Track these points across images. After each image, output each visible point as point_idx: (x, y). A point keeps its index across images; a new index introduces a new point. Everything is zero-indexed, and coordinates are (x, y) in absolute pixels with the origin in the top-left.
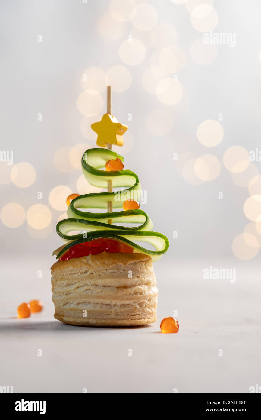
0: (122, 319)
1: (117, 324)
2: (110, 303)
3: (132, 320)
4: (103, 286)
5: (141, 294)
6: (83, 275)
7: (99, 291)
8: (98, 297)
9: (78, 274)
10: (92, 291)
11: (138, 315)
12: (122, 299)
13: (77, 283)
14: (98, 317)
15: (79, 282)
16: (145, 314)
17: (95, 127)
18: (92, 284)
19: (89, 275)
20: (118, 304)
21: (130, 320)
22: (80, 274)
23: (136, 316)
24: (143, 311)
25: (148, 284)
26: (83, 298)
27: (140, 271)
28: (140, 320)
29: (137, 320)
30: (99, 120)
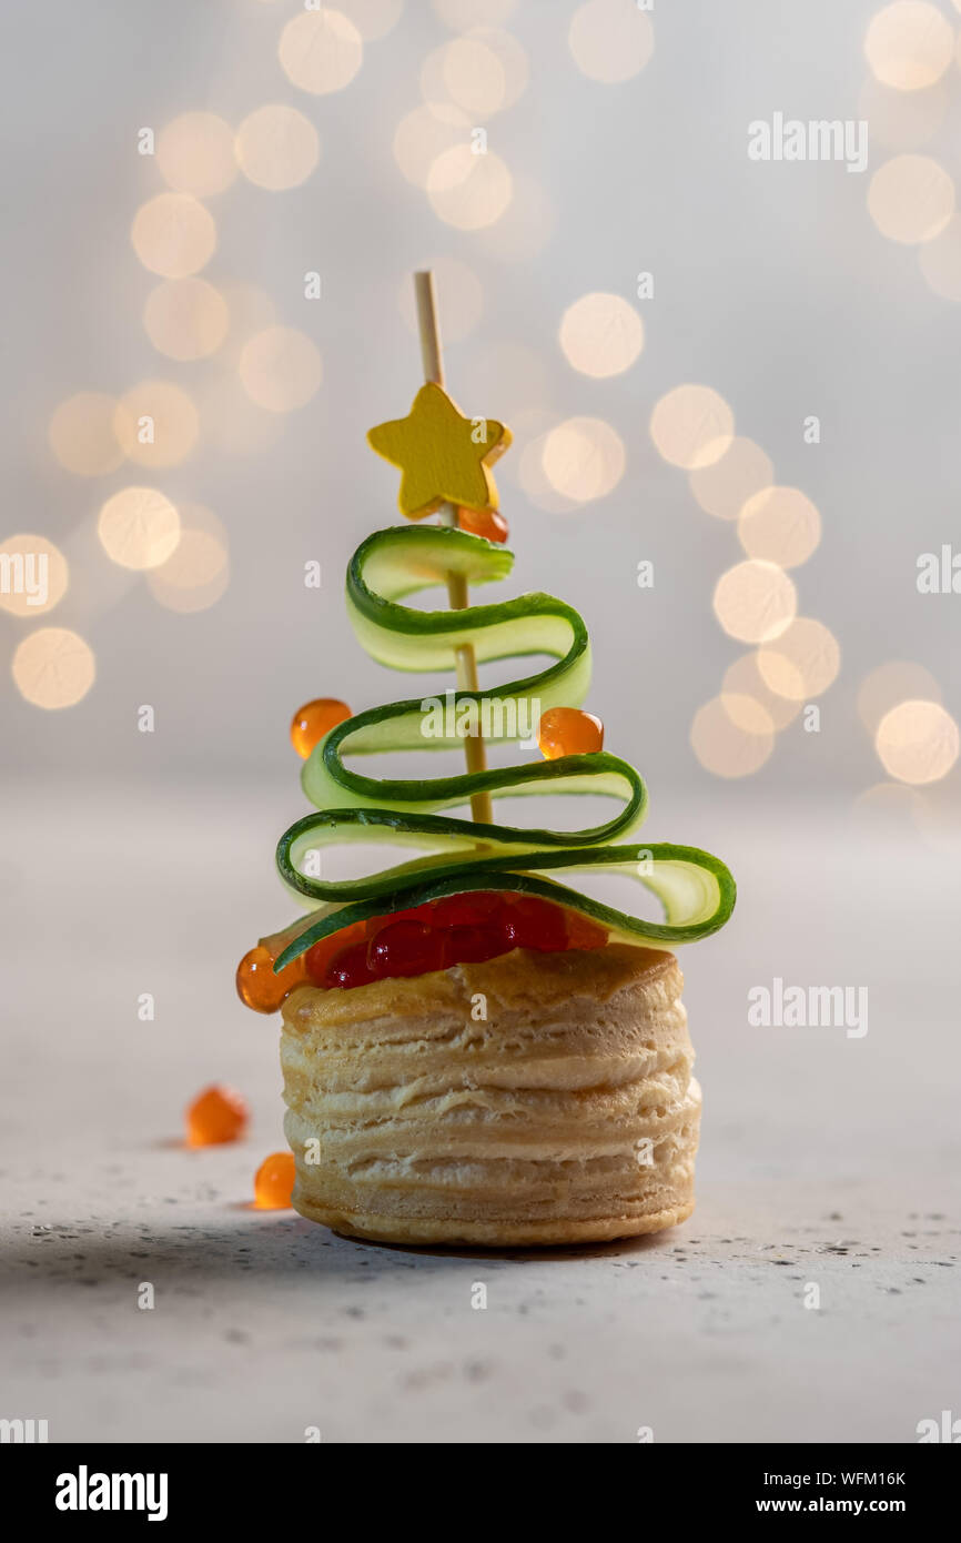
0: (595, 1218)
1: (574, 1239)
2: (552, 1154)
3: (629, 1217)
4: (520, 1089)
5: (661, 1112)
6: (441, 1047)
7: (512, 1112)
8: (507, 1137)
9: (421, 1043)
10: (481, 1111)
11: (651, 1198)
12: (597, 1140)
13: (415, 1078)
14: (504, 1216)
15: (425, 1074)
16: (671, 1188)
17: (385, 438)
18: (477, 1079)
19: (466, 1047)
20: (581, 1159)
21: (624, 1217)
22: (426, 1045)
23: (645, 1200)
24: (667, 1178)
25: (676, 1067)
26: (443, 1140)
27: (655, 1018)
28: (654, 1217)
29: (647, 1218)
30: (402, 408)
